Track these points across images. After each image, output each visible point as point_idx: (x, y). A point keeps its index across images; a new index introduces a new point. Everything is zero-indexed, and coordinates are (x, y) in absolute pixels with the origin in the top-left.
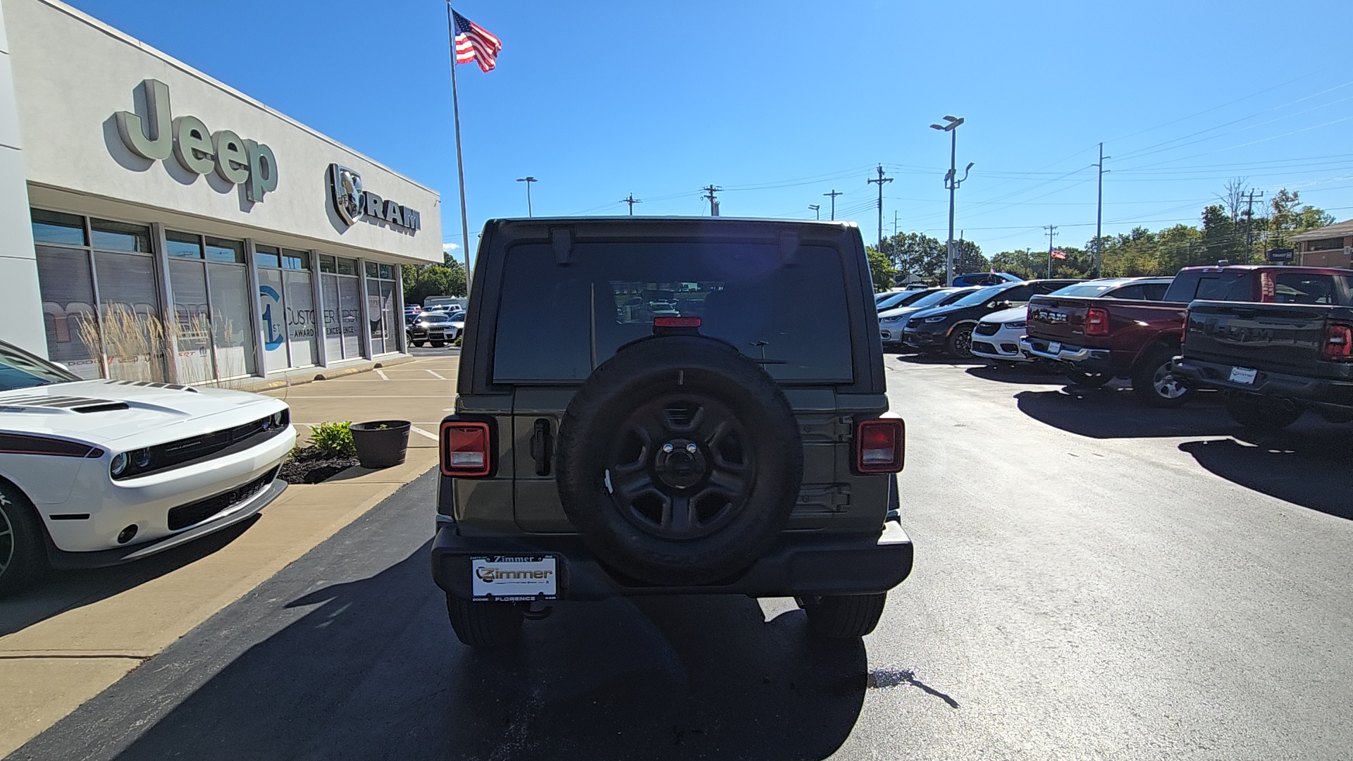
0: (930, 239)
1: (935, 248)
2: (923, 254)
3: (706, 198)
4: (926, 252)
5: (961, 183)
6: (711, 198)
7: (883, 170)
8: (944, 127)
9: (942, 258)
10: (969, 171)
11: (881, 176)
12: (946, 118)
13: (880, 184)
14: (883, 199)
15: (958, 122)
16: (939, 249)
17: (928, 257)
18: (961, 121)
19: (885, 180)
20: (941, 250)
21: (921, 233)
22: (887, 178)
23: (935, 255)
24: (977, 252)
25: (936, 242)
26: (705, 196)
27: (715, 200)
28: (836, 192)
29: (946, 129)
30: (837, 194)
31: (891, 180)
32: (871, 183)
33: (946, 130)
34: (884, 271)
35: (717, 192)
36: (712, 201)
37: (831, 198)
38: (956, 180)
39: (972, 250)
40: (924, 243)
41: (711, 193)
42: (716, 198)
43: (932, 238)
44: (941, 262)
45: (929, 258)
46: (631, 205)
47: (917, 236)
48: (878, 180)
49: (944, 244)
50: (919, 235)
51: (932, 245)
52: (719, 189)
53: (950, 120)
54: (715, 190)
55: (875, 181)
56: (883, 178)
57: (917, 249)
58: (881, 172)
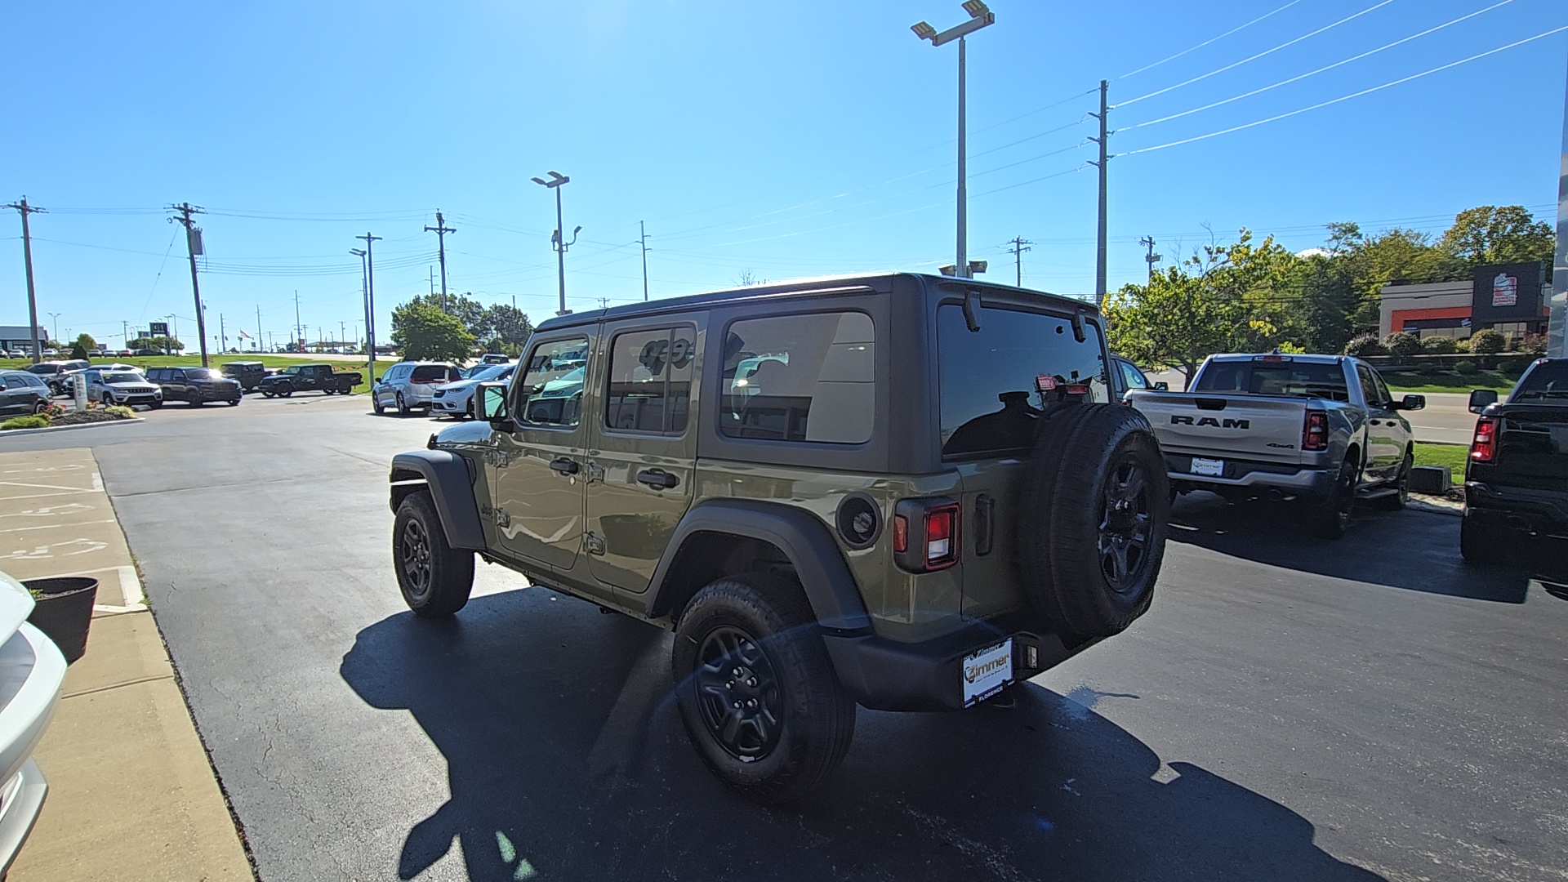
0: (471, 303)
1: (478, 313)
2: (465, 319)
3: (178, 221)
4: (468, 318)
5: (569, 246)
6: (187, 223)
7: (443, 217)
8: (547, 182)
9: (487, 324)
10: (577, 234)
11: (440, 225)
12: (552, 174)
13: (441, 234)
14: (444, 251)
15: (563, 181)
16: (483, 314)
17: (470, 323)
18: (566, 180)
19: (447, 230)
20: (485, 316)
21: (461, 295)
22: (448, 228)
23: (479, 321)
24: (525, 321)
25: (480, 307)
26: (175, 218)
27: (194, 226)
28: (373, 236)
29: (549, 185)
30: (374, 238)
31: (454, 231)
32: (428, 231)
33: (548, 187)
34: (460, 337)
35: (195, 214)
36: (188, 228)
37: (367, 243)
38: (564, 243)
39: (519, 318)
40: (465, 307)
41: (187, 216)
42: (194, 222)
43: (474, 302)
44: (487, 329)
45: (472, 325)
46: (24, 216)
47: (456, 298)
48: (437, 229)
49: (488, 309)
50: (459, 297)
51: (474, 309)
52: (200, 210)
53: (555, 177)
54: (192, 212)
55: (435, 229)
56: (443, 227)
57: (457, 313)
58: (440, 218)
